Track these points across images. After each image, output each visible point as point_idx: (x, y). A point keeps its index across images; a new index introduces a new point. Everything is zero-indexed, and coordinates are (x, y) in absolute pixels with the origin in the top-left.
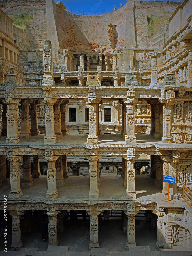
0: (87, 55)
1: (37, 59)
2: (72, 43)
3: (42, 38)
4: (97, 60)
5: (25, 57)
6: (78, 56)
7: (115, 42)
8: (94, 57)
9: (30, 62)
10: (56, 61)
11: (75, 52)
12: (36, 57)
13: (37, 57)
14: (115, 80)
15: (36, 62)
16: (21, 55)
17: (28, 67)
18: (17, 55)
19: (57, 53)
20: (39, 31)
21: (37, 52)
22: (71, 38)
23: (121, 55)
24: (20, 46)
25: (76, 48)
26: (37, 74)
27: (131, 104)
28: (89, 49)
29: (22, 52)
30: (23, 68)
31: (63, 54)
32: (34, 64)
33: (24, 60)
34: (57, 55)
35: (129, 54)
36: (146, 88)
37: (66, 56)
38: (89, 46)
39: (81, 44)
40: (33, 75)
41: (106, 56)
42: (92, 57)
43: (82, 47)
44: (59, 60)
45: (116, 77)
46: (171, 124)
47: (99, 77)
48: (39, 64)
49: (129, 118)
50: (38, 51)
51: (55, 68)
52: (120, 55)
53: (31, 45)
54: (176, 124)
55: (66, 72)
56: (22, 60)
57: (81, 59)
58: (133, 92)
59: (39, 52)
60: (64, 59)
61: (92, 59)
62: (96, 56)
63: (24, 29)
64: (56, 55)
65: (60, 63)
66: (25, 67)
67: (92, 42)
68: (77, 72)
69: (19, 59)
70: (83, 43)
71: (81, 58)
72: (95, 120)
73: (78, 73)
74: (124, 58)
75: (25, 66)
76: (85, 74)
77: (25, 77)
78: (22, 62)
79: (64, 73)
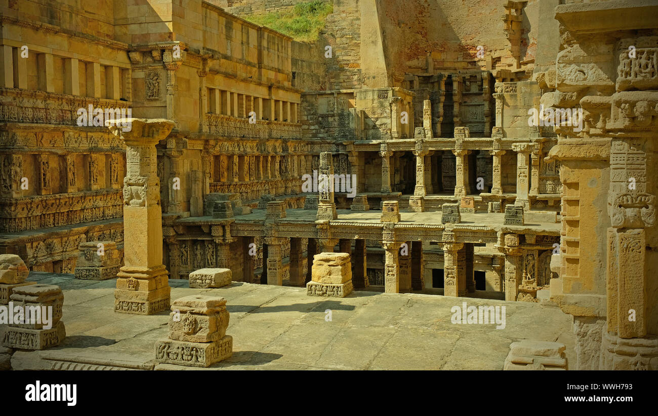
0: (454, 78)
1: (336, 109)
2: (419, 50)
3: (350, 56)
4: (479, 86)
5: (313, 105)
6: (432, 81)
7: (522, 42)
8: (472, 78)
9: (323, 116)
10: (374, 113)
11: (426, 70)
12: (334, 105)
13: (336, 106)
14: (495, 155)
15: (333, 116)
16: (305, 104)
17: (317, 127)
18: (298, 104)
19: (376, 97)
20: (344, 39)
21: (336, 95)
22: (417, 40)
23: (514, 96)
24: (304, 81)
25: (430, 60)
26: (334, 143)
27: (449, 252)
28: (462, 60)
29: (308, 97)
30: (308, 129)
31: (387, 97)
32: (330, 119)
33: (310, 114)
34: (376, 101)
35: (531, 94)
36: (472, 228)
37: (393, 102)
38: (460, 53)
39: (443, 49)
40: (326, 145)
41: (497, 78)
42: (468, 79)
43: (442, 56)
44: (379, 111)
45: (496, 151)
46: (517, 286)
47: (458, 151)
48: (340, 119)
49: (448, 274)
50: (338, 94)
51: (371, 128)
52: (511, 96)
53: (327, 72)
54: (524, 288)
55: (391, 141)
56: (306, 113)
57: (424, 107)
58: (452, 235)
59: (340, 96)
60: (389, 108)
61: (468, 83)
62: (476, 76)
63: (314, 41)
64: (373, 100)
65: (382, 116)
66: (312, 127)
67: (469, 42)
68: (412, 140)
69: (300, 112)
70: (446, 47)
71: (426, 105)
72: (394, 275)
73: (415, 143)
74: (520, 102)
75: (311, 125)
76: (430, 143)
77: (311, 148)
78: (305, 118)
79: (387, 143)
